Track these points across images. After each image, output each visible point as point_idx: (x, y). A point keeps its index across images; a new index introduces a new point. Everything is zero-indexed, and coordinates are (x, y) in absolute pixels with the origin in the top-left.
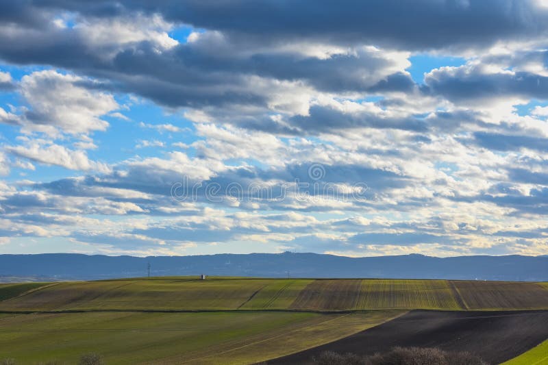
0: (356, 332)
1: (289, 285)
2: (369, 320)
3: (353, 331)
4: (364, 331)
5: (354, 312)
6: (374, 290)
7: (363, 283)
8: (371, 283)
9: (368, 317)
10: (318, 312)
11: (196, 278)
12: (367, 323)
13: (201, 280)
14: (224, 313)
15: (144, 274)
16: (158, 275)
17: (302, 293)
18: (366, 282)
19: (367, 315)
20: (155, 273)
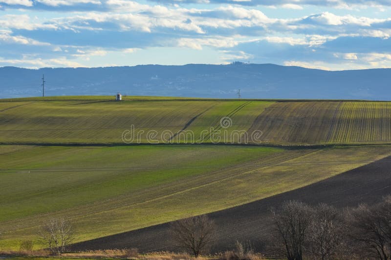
0: (333, 174)
1: (240, 108)
2: (351, 158)
3: (329, 173)
4: (343, 174)
5: (330, 146)
6: (359, 116)
7: (344, 106)
8: (355, 107)
9: (350, 154)
10: (280, 147)
11: (110, 98)
12: (349, 162)
13: (117, 101)
14: (148, 147)
15: (36, 93)
16: (58, 95)
17: (258, 119)
18: (348, 106)
19: (348, 151)
20: (52, 91)
